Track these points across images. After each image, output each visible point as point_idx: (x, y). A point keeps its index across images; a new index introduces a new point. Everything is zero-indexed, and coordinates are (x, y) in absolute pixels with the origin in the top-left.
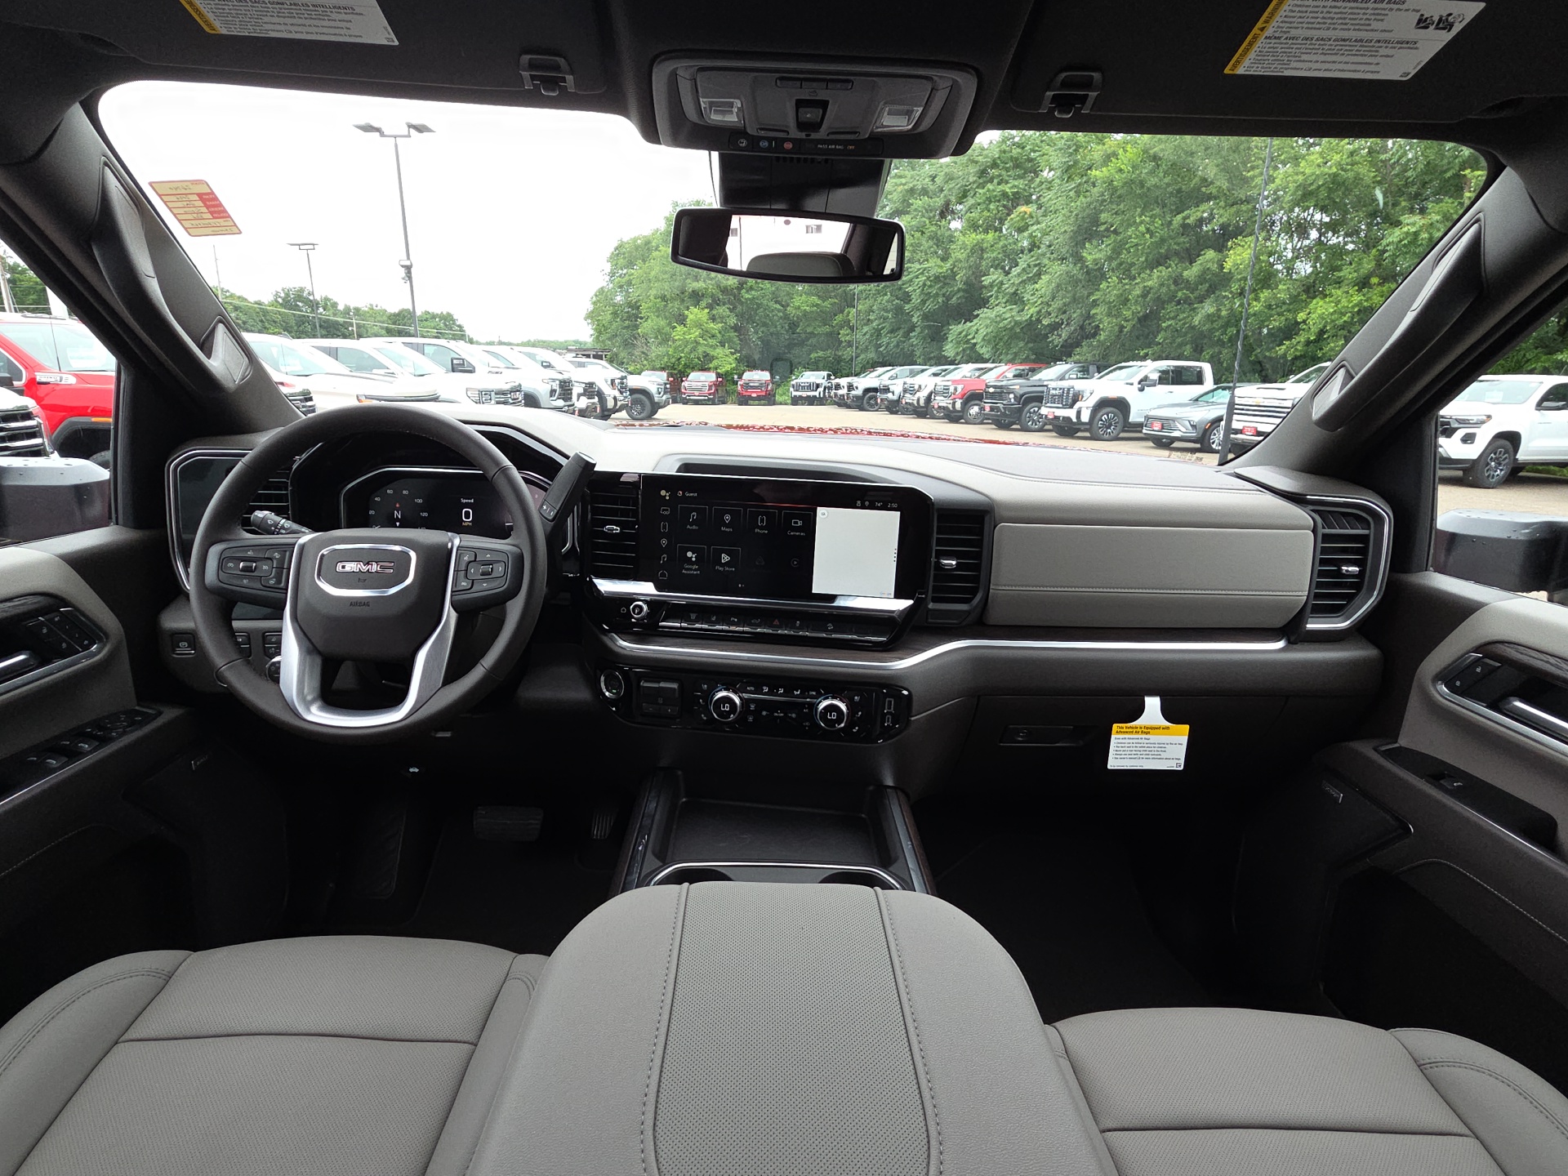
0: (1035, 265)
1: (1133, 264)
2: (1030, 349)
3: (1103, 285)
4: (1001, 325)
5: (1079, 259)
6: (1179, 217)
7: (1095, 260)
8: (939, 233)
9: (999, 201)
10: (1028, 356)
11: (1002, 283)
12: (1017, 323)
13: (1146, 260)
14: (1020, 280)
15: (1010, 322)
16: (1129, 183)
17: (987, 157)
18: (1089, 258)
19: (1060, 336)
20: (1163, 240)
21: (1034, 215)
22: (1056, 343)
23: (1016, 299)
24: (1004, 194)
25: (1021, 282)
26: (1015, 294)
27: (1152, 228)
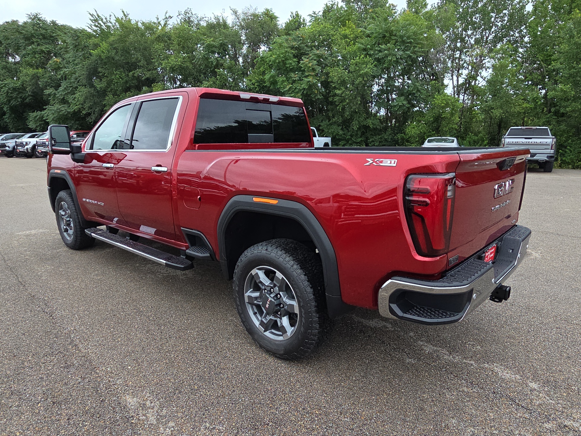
0: (70, 87)
1: (118, 90)
2: (78, 124)
3: (107, 98)
4: (61, 113)
5: (92, 86)
6: (131, 73)
7: (100, 87)
8: (8, 66)
9: (40, 54)
10: (77, 127)
11: (55, 94)
12: (69, 113)
13: (122, 89)
14: (65, 93)
15: (65, 112)
16: (108, 58)
17: (27, 31)
18: (98, 86)
19: (92, 118)
20: (127, 82)
21: (62, 63)
22: (90, 121)
23: (64, 101)
24: (43, 52)
25: (65, 94)
26: (63, 99)
27: (121, 76)
